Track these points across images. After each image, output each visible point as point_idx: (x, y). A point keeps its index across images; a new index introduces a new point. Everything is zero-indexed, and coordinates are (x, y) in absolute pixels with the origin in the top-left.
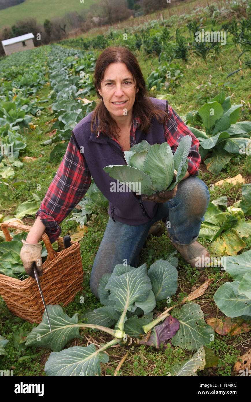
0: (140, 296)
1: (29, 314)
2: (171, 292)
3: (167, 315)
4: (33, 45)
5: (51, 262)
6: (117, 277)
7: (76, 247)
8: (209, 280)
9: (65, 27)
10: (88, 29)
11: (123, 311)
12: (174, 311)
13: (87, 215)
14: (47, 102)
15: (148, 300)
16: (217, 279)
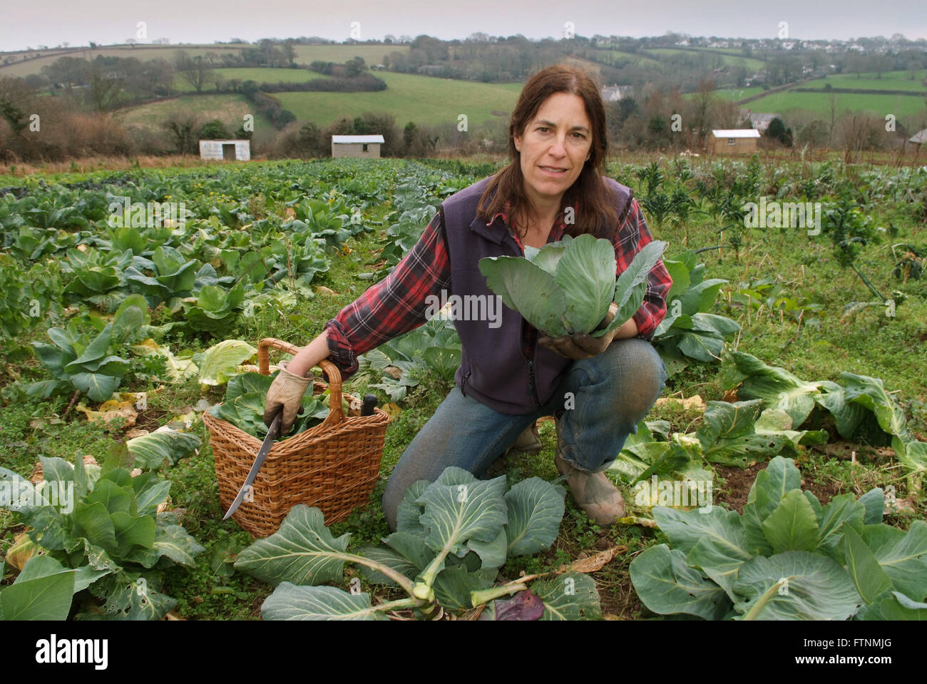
0: (482, 531)
1: (255, 516)
2: (542, 542)
3: (522, 587)
4: (379, 153)
5: (330, 428)
6: (444, 487)
7: (382, 420)
8: (616, 548)
9: (436, 141)
10: (471, 153)
11: (440, 551)
12: (539, 583)
13: (408, 387)
14: (381, 225)
15: (493, 545)
16: (634, 549)
